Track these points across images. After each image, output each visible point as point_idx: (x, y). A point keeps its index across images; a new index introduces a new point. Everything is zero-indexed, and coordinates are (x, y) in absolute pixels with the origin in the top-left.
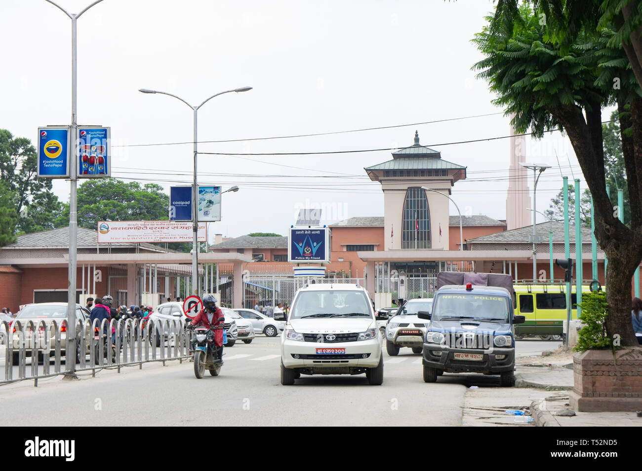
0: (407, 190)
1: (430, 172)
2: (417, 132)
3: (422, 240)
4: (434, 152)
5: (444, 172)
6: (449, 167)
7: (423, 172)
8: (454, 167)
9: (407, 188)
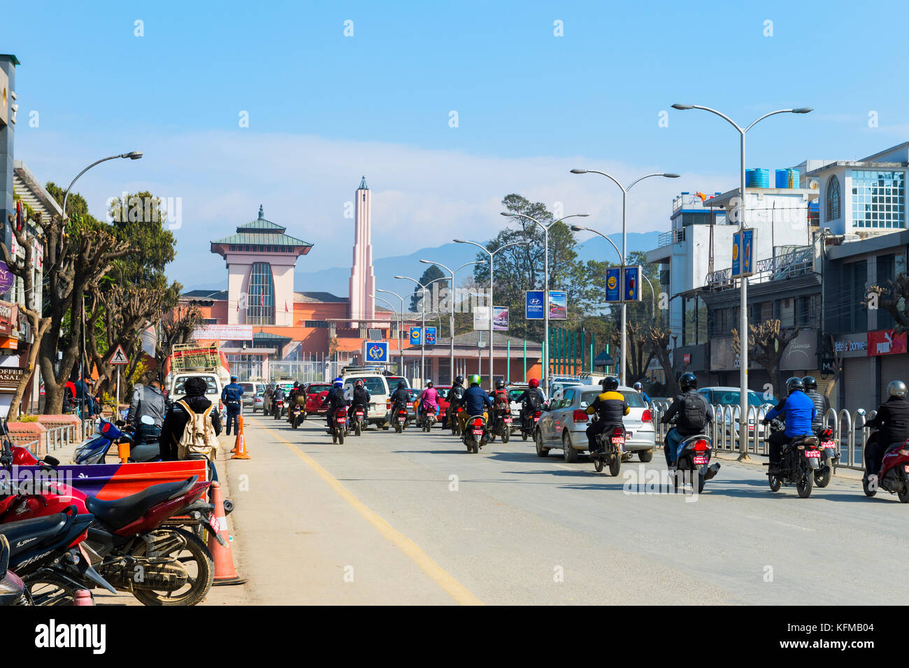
0: (252, 265)
1: (276, 248)
2: (261, 206)
3: (266, 315)
4: (279, 228)
5: (290, 248)
6: (295, 244)
7: (269, 248)
8: (300, 244)
9: (252, 263)
